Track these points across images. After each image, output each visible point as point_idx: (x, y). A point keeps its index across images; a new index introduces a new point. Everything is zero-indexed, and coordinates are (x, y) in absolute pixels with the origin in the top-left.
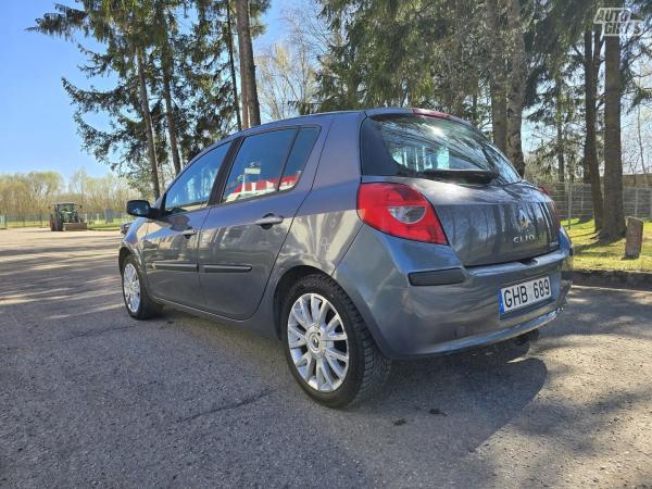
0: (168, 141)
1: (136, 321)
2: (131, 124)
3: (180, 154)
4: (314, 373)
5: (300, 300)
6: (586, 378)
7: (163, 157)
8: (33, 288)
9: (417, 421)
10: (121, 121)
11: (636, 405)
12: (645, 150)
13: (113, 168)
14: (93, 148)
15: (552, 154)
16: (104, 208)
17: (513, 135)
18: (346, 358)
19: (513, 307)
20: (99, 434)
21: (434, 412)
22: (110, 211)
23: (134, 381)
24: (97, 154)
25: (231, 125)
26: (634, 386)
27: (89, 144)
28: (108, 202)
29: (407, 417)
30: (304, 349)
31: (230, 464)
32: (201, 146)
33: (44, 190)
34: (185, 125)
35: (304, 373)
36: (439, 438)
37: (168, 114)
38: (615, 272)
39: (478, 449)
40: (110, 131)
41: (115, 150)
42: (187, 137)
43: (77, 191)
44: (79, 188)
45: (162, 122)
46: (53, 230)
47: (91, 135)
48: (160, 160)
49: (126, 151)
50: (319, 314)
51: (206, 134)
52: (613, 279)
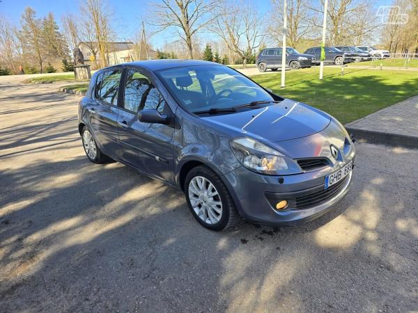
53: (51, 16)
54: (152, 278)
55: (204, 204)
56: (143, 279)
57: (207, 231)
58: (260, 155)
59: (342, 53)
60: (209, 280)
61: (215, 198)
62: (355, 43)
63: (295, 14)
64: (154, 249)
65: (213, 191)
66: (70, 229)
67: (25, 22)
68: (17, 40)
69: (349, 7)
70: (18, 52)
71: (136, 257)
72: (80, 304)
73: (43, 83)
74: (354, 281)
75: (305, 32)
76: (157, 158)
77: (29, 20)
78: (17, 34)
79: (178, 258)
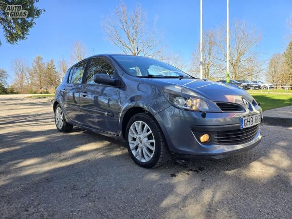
53: (52, 61)
54: (89, 197)
55: (140, 145)
56: (81, 198)
57: (142, 169)
58: (186, 97)
59: (241, 84)
60: (141, 199)
61: (149, 137)
62: (249, 80)
63: (207, 62)
64: (95, 179)
65: (148, 131)
66: (28, 166)
67: (35, 64)
68: (28, 75)
69: (242, 58)
70: (27, 82)
71: (78, 183)
72: (18, 213)
73: (39, 98)
74: (277, 203)
75: (214, 73)
76: (106, 113)
77: (38, 63)
78: (29, 71)
79: (114, 185)
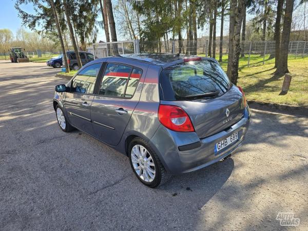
0: (66, 19)
1: (65, 133)
2: (45, 9)
3: (73, 25)
4: (142, 173)
5: (136, 146)
6: (248, 170)
7: (64, 27)
8: (13, 108)
9: (181, 194)
10: (40, 7)
11: (263, 186)
12: (306, 18)
13: (39, 33)
14: (27, 24)
15: (261, 21)
16: (36, 49)
17: (237, 35)
18: (154, 172)
19: (221, 149)
20: (60, 201)
21: (188, 189)
22: (39, 51)
23: (70, 171)
24: (29, 26)
25: (97, 9)
26: (265, 175)
27: (25, 22)
28: (37, 45)
29: (178, 192)
30: (138, 165)
31: (112, 216)
32: (83, 21)
33: (4, 39)
34: (73, 9)
35: (138, 172)
36: (189, 202)
37: (64, 4)
38: (274, 104)
39: (202, 209)
40: (35, 14)
41: (39, 24)
42: (75, 16)
43: (21, 39)
44: (22, 38)
45: (61, 7)
46: (13, 62)
47: (25, 16)
48: (63, 29)
49: (45, 24)
50: (143, 154)
51: (85, 14)
52: (273, 107)
